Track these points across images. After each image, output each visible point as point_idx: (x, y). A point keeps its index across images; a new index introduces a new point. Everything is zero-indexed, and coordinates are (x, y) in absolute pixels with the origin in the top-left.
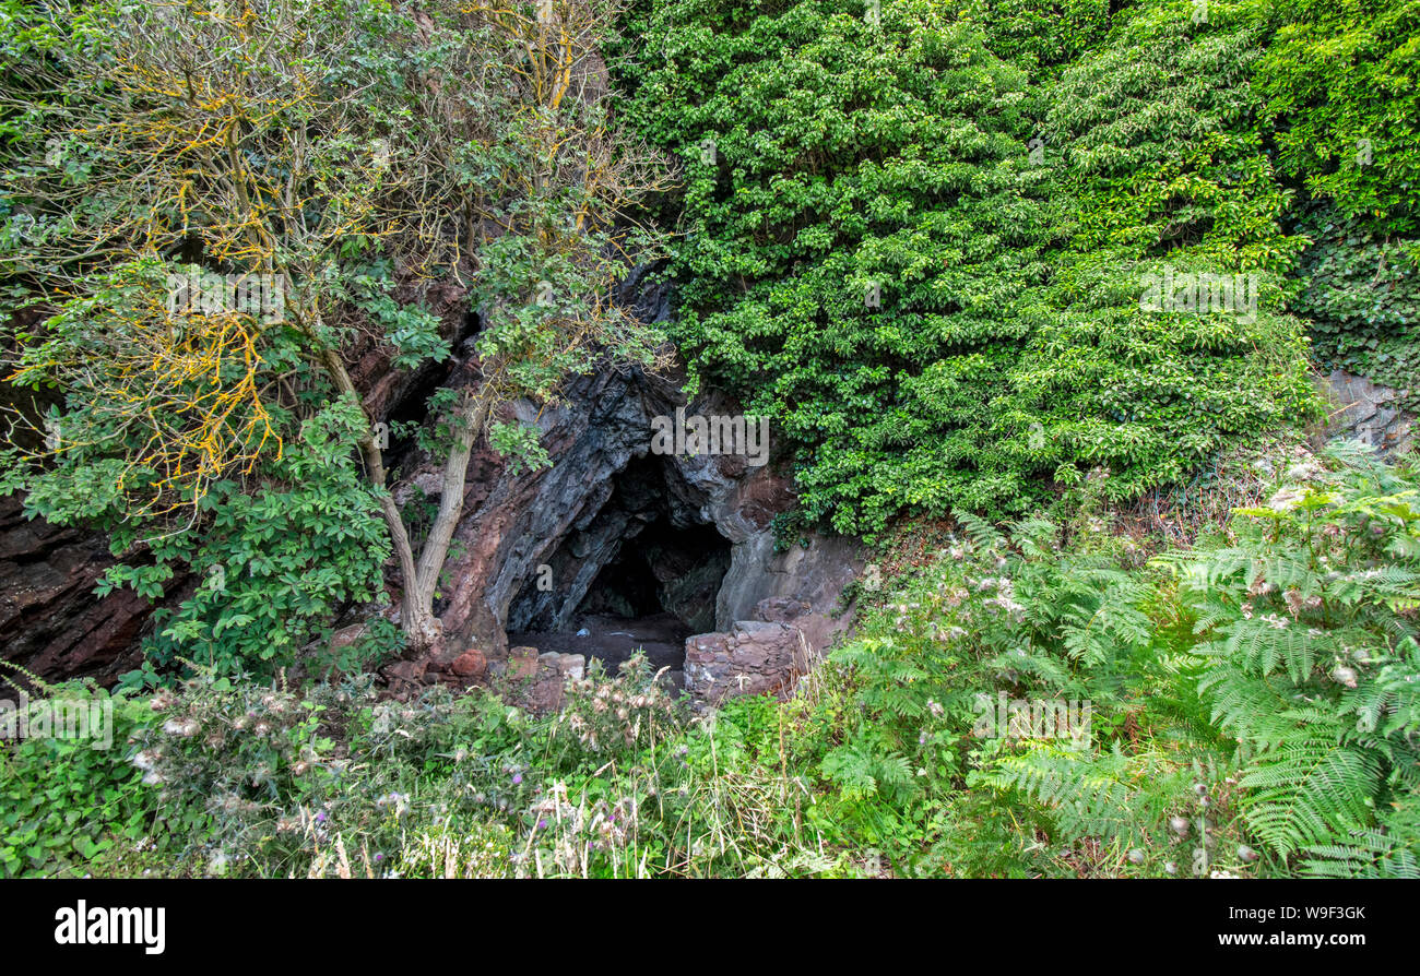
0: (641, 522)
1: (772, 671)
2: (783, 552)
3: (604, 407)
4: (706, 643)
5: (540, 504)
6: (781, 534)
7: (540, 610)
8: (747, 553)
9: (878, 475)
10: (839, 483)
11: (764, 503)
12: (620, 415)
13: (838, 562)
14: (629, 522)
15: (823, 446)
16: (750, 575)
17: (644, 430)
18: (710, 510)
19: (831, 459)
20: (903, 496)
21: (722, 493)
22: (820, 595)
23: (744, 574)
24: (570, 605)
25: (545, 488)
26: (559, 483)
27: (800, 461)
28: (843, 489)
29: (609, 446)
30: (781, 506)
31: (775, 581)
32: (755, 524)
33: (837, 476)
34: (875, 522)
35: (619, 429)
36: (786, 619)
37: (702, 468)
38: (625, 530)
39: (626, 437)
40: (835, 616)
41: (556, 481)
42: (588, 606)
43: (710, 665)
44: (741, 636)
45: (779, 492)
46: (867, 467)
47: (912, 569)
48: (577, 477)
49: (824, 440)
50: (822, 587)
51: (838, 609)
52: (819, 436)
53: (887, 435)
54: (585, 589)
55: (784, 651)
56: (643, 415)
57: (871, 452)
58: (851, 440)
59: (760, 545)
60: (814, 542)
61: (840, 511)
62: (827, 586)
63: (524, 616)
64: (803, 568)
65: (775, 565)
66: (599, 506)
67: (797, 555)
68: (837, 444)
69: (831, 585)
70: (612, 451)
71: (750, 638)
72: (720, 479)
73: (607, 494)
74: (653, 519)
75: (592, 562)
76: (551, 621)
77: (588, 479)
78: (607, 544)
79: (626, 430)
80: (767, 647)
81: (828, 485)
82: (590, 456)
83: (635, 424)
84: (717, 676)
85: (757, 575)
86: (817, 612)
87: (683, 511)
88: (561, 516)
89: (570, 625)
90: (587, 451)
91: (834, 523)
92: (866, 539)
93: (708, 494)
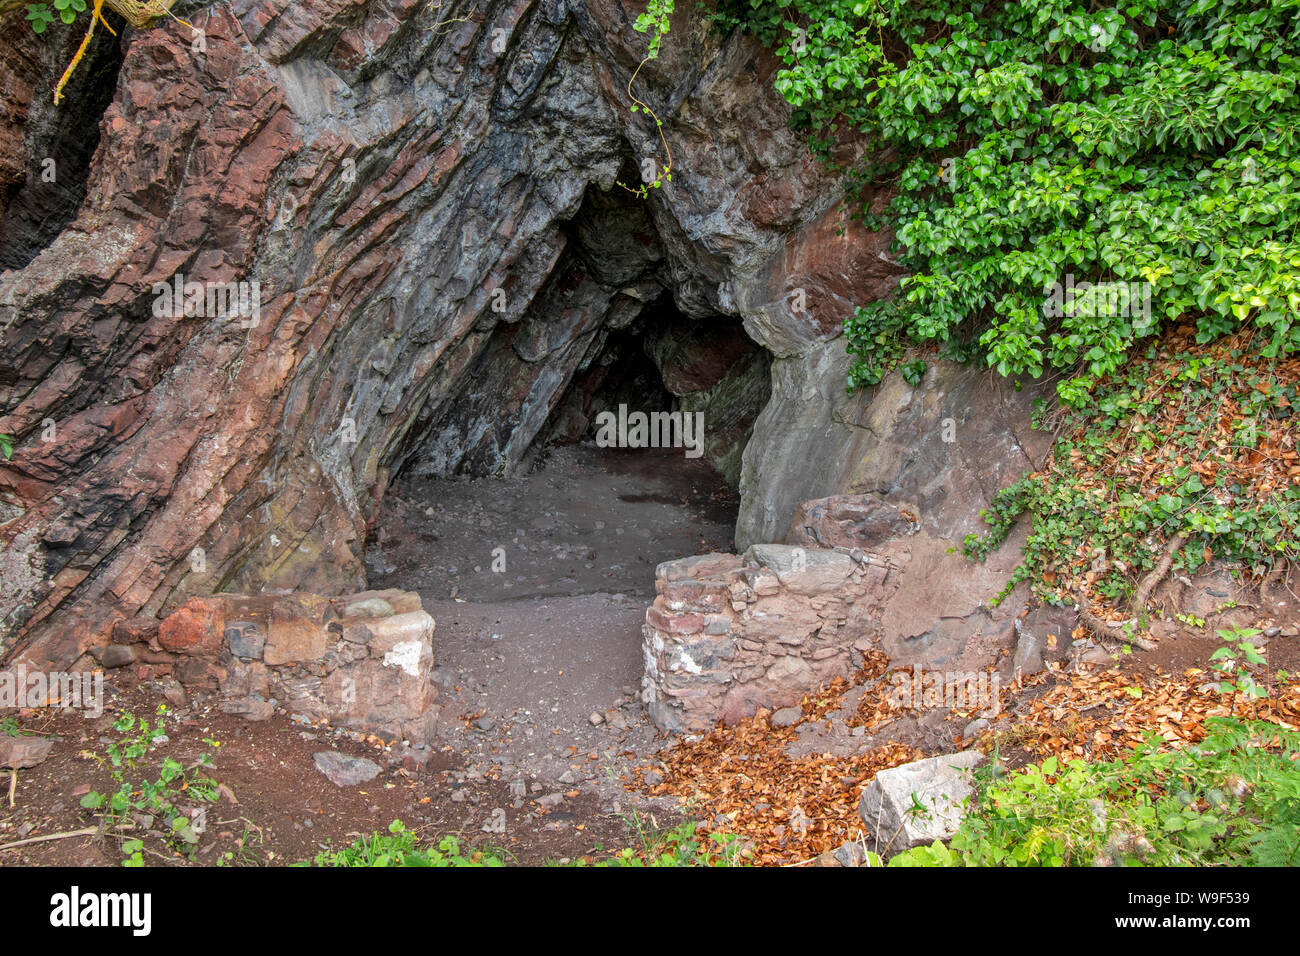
0: (635, 301)
1: (828, 652)
2: (868, 388)
3: (519, 86)
4: (683, 597)
5: (407, 281)
6: (863, 349)
7: (475, 444)
8: (799, 379)
9: (1117, 232)
10: (1006, 248)
11: (834, 284)
12: (553, 103)
13: (988, 424)
14: (612, 301)
15: (973, 155)
16: (802, 423)
17: (604, 132)
18: (732, 292)
19: (989, 187)
20: (1186, 289)
21: (753, 259)
22: (941, 495)
23: (792, 419)
24: (522, 436)
25: (412, 251)
26: (441, 242)
27: (913, 193)
28: (1017, 266)
29: (541, 168)
30: (867, 289)
31: (849, 444)
32: (815, 323)
33: (1004, 231)
34: (1096, 353)
35: (556, 132)
36: (862, 544)
37: (713, 209)
38: (608, 314)
39: (572, 148)
40: (973, 554)
41: (433, 238)
42: (562, 430)
43: (693, 641)
44: (761, 581)
45: (865, 261)
46: (1085, 209)
47: (1193, 485)
48: (481, 230)
49: (975, 140)
50: (946, 477)
51: (982, 537)
52: (960, 130)
53: (1155, 120)
54: (547, 410)
55: (855, 610)
56: (599, 101)
57: (1102, 167)
58: (1045, 139)
59: (825, 364)
60: (934, 373)
61: (1003, 319)
62: (958, 477)
63: (449, 453)
64: (909, 428)
65: (850, 410)
66: (537, 280)
67: (896, 397)
68: (1007, 149)
69: (968, 475)
70: (550, 178)
71: (782, 584)
72: (748, 232)
73: (548, 258)
74: (654, 296)
75: (553, 368)
76: (492, 459)
77: (505, 230)
78: (577, 338)
79: (569, 134)
80: (817, 602)
81: (979, 254)
82: (504, 187)
83: (583, 122)
84: (706, 662)
85: (816, 424)
86: (932, 532)
87: (695, 286)
88: (460, 302)
89: (522, 468)
90: (493, 178)
91: (986, 350)
92: (1066, 391)
93: (727, 261)
